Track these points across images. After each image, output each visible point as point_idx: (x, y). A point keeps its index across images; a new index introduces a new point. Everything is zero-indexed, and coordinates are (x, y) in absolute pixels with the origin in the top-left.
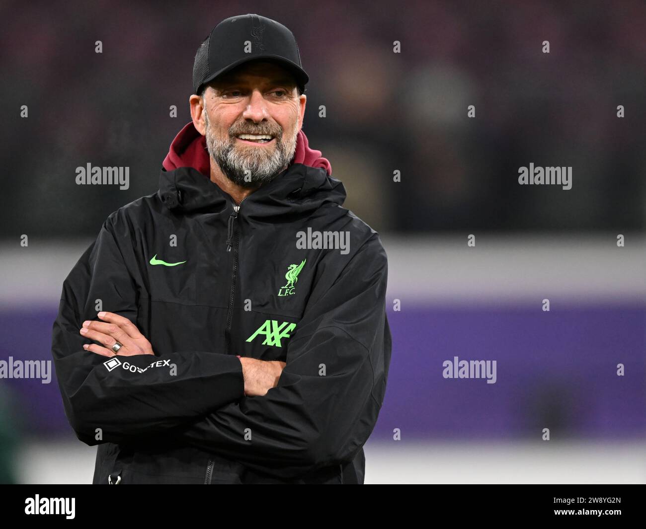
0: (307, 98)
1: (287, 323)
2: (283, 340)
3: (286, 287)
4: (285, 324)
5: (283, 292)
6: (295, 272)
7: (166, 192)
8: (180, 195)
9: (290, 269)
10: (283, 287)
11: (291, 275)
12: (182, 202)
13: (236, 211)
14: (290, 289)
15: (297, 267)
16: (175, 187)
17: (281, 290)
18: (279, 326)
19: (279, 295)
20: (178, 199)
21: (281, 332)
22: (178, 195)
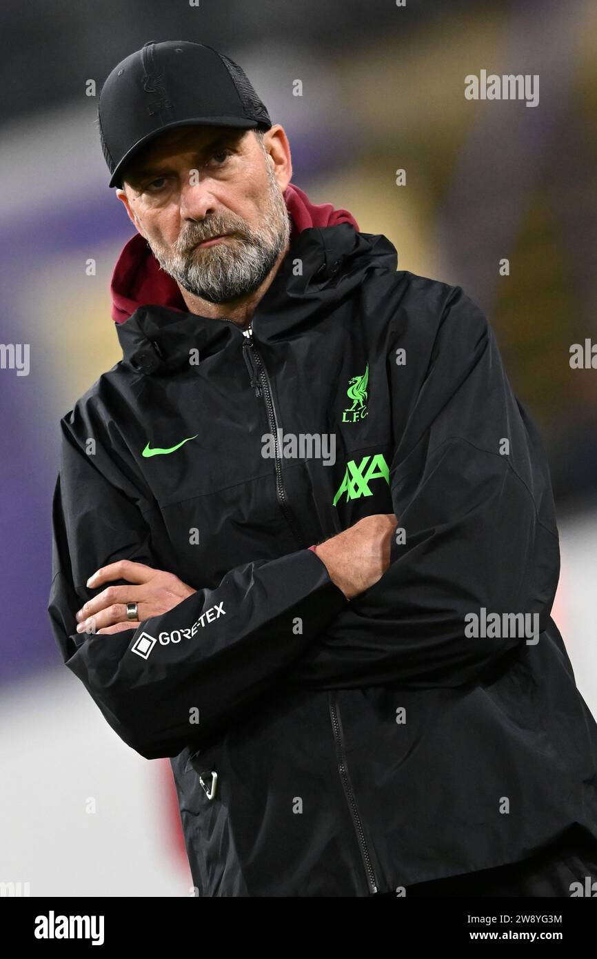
0: (283, 127)
1: (368, 458)
2: (371, 484)
3: (351, 410)
4: (366, 460)
5: (350, 416)
6: (362, 387)
7: (135, 351)
8: (158, 349)
9: (352, 384)
10: (347, 410)
11: (356, 392)
12: (164, 355)
13: (248, 337)
14: (360, 411)
15: (362, 378)
16: (146, 339)
17: (345, 414)
18: (358, 467)
19: (344, 420)
20: (157, 353)
21: (364, 474)
22: (156, 350)
